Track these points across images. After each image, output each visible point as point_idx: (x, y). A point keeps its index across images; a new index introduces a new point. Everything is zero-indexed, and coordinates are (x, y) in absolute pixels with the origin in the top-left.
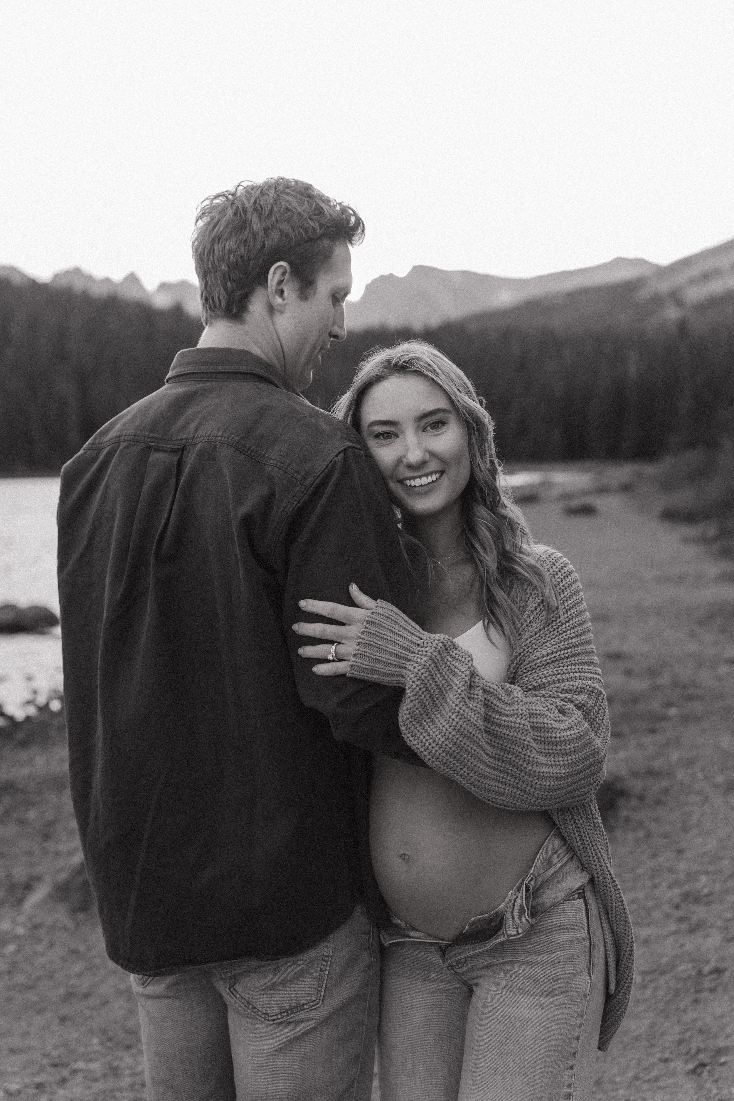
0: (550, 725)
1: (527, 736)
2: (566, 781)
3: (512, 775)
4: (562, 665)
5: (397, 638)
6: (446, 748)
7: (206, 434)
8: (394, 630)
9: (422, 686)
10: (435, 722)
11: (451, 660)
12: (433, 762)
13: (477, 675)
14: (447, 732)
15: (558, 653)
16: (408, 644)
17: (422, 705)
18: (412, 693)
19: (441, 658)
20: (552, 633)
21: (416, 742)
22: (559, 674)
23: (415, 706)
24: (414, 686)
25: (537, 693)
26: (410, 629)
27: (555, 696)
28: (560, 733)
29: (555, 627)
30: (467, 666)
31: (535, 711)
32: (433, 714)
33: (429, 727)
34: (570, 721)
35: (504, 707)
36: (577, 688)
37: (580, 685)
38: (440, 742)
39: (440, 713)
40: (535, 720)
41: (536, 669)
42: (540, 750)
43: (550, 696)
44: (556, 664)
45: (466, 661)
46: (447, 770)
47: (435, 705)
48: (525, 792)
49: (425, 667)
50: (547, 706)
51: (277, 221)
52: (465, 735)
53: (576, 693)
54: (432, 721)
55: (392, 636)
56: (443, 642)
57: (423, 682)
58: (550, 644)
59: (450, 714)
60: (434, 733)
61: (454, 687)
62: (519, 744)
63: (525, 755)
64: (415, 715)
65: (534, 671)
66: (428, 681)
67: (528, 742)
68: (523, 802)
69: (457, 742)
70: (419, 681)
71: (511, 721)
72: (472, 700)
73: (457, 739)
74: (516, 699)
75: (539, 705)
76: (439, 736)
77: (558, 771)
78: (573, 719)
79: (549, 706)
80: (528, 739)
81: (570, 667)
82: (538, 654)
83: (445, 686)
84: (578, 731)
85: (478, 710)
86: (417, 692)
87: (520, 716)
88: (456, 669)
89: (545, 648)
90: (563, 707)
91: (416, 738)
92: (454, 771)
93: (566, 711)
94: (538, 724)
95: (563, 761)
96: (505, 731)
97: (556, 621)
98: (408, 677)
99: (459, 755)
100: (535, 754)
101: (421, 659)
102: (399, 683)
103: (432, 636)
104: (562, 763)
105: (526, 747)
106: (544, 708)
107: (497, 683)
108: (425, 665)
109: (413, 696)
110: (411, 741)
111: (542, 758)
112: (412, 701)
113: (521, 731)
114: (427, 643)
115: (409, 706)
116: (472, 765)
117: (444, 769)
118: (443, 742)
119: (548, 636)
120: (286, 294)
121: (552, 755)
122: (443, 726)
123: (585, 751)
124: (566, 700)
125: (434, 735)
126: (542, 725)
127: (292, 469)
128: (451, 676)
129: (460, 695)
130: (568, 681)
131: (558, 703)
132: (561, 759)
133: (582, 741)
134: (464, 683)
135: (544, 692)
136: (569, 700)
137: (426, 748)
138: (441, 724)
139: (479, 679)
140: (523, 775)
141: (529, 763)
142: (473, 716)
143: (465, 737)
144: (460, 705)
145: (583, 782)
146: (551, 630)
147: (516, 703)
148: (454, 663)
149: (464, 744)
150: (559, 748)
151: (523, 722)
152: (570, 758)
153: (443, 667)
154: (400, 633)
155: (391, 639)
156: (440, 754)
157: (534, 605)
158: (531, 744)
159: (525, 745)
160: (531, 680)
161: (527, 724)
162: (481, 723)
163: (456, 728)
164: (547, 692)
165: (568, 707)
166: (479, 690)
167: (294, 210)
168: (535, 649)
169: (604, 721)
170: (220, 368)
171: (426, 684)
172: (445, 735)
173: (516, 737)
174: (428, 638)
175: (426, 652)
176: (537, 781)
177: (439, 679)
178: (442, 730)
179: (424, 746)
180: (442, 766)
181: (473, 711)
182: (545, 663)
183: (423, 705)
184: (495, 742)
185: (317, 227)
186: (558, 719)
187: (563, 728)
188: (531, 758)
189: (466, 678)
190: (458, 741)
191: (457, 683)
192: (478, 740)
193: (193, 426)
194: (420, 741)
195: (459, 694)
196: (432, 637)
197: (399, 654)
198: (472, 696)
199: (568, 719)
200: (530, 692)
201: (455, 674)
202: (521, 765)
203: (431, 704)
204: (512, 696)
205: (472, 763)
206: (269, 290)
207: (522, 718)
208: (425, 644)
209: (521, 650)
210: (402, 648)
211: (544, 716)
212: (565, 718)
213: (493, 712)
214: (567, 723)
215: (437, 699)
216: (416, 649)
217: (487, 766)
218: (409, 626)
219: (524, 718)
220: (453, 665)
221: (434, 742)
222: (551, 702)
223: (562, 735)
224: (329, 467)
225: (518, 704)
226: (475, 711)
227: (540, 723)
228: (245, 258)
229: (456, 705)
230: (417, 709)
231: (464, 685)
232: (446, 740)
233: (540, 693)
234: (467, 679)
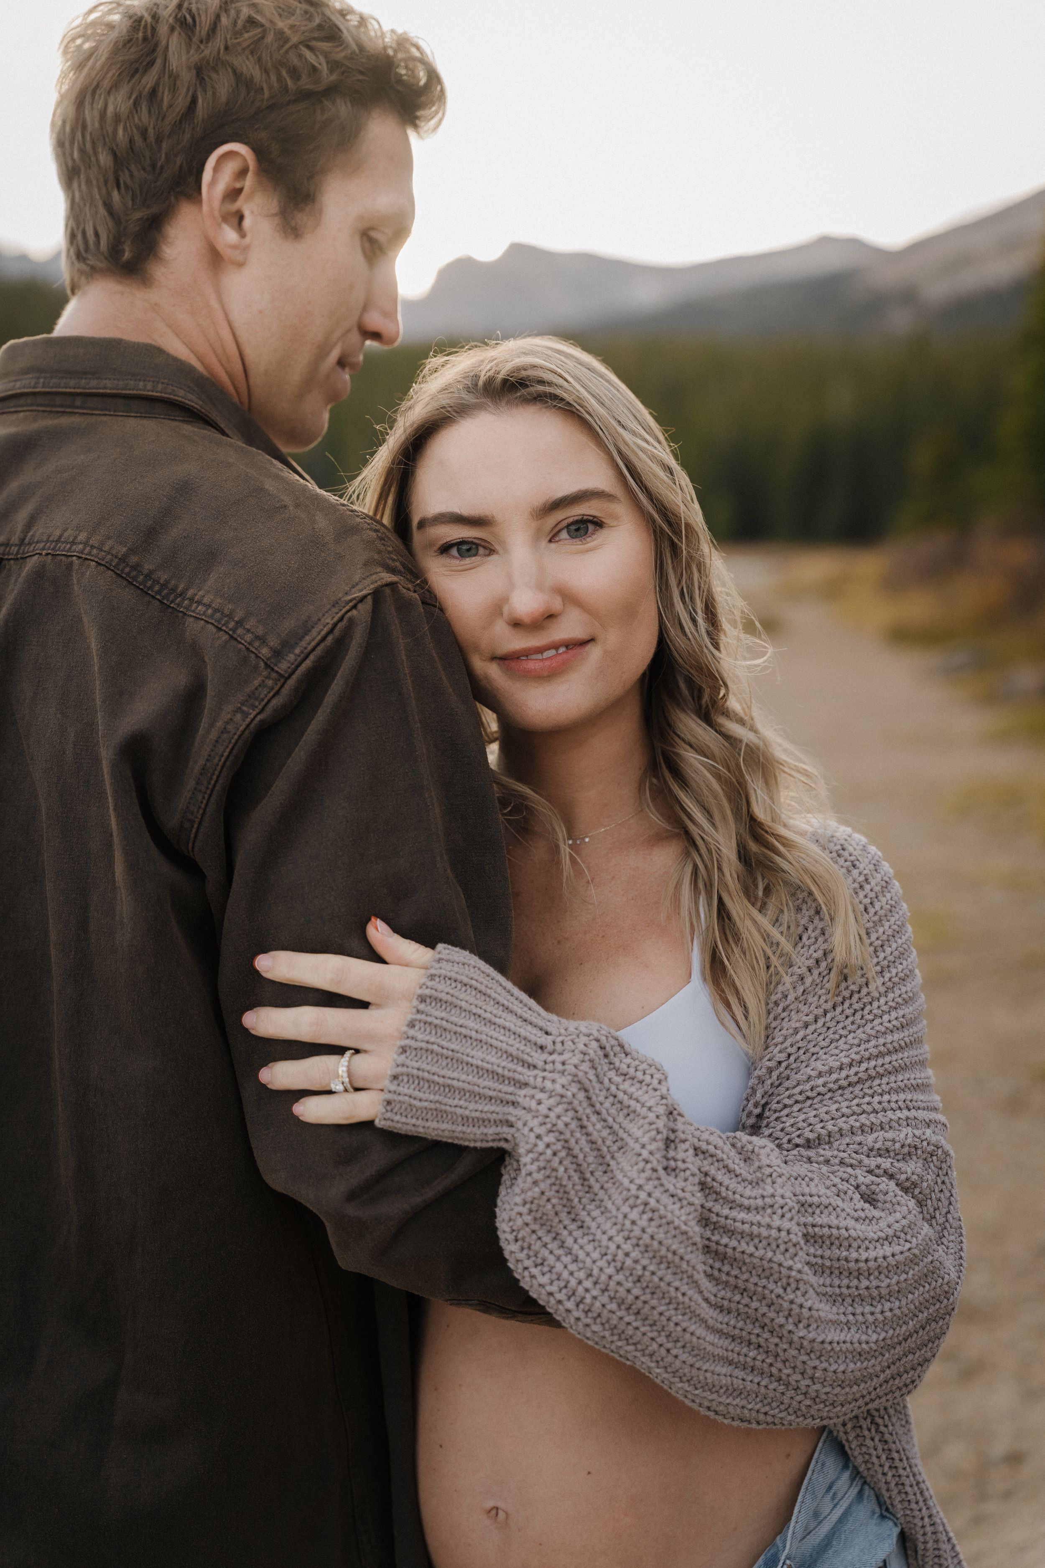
0: (843, 1231)
1: (796, 1259)
2: (880, 1358)
3: (759, 1346)
4: (870, 1092)
5: (492, 1033)
6: (616, 1292)
7: (49, 536)
8: (484, 1015)
9: (559, 1146)
10: (589, 1228)
11: (618, 1079)
12: (587, 1325)
13: (680, 1114)
14: (620, 1252)
15: (864, 1066)
16: (518, 1045)
17: (558, 1192)
18: (536, 1164)
19: (597, 1076)
20: (851, 1019)
21: (544, 1280)
22: (864, 1112)
23: (543, 1193)
24: (541, 1146)
25: (811, 1153)
26: (519, 1011)
27: (854, 1162)
28: (867, 1248)
29: (856, 1006)
30: (658, 1093)
31: (808, 1198)
32: (584, 1209)
33: (575, 1241)
34: (891, 1219)
35: (740, 1188)
36: (903, 1146)
37: (909, 1141)
38: (604, 1278)
39: (600, 1207)
40: (810, 1220)
41: (813, 1098)
42: (822, 1290)
43: (842, 1163)
44: (857, 1090)
45: (655, 1082)
46: (619, 1344)
47: (587, 1189)
48: (787, 1385)
49: (564, 1100)
50: (834, 1186)
51: (227, 48)
52: (662, 1257)
53: (900, 1157)
54: (582, 1227)
55: (480, 1030)
56: (598, 1040)
57: (562, 1137)
58: (845, 1043)
59: (625, 1209)
60: (588, 1254)
61: (631, 1142)
62: (776, 1276)
63: (792, 1302)
64: (543, 1214)
65: (809, 1102)
66: (572, 1132)
67: (799, 1272)
68: (783, 1407)
69: (643, 1275)
70: (551, 1134)
71: (759, 1223)
72: (673, 1174)
73: (644, 1268)
74: (768, 1171)
75: (816, 1181)
76: (601, 1263)
77: (864, 1338)
78: (898, 1216)
79: (840, 1186)
80: (799, 1266)
81: (886, 1097)
82: (819, 1065)
83: (608, 1143)
84: (908, 1245)
85: (688, 1195)
86: (549, 1161)
87: (780, 1211)
88: (632, 1103)
89: (837, 1051)
90: (873, 1187)
91: (546, 1269)
92: (635, 1344)
93: (881, 1197)
94: (817, 1229)
95: (872, 1314)
96: (743, 1246)
97: (859, 992)
98: (525, 1125)
99: (647, 1307)
100: (812, 1300)
101: (553, 1081)
102: (500, 1140)
103: (572, 1025)
104: (871, 1319)
105: (794, 1286)
106: (828, 1188)
107: (718, 1132)
108: (562, 1096)
109: (540, 1169)
110: (533, 1277)
111: (827, 1308)
112: (535, 1183)
113: (782, 1248)
114: (563, 1043)
115: (530, 1194)
116: (679, 1329)
117: (612, 1342)
118: (610, 1277)
119: (841, 1025)
120: (247, 223)
121: (849, 1300)
122: (610, 1239)
123: (921, 1289)
124: (877, 1171)
125: (588, 1261)
126: (826, 1230)
127: (248, 631)
128: (620, 1119)
129: (647, 1162)
130: (882, 1129)
131: (861, 1179)
132: (868, 1309)
133: (917, 1268)
134: (654, 1133)
135: (828, 1154)
136: (885, 1172)
137: (570, 1293)
138: (604, 1233)
139: (684, 1123)
140: (785, 1346)
141: (800, 1322)
142: (677, 1213)
143: (661, 1263)
144: (649, 1187)
145: (910, 1357)
146: (849, 1012)
147: (769, 1180)
148: (626, 1086)
149: (661, 1279)
150: (865, 1283)
151: (786, 1225)
152: (888, 1305)
153: (601, 1099)
154: (497, 1020)
155: (479, 1036)
156: (603, 1306)
157: (815, 955)
158: (805, 1277)
159: (792, 1280)
160: (801, 1125)
161: (795, 1229)
162: (695, 1229)
163: (641, 1242)
164: (836, 1153)
165: (882, 1186)
166: (687, 1151)
167: (267, 25)
168: (813, 1054)
169: (949, 1216)
170: (92, 385)
171: (566, 1141)
172: (614, 1260)
173: (770, 1261)
174: (563, 1031)
175: (563, 1064)
176: (817, 1363)
177: (596, 1128)
178: (608, 1248)
179: (566, 1287)
180: (607, 1334)
181: (676, 1199)
182: (835, 1087)
183: (562, 1191)
184: (720, 1270)
185: (324, 68)
186: (862, 1215)
187: (876, 1238)
188: (805, 1311)
189: (658, 1121)
190: (647, 1274)
191: (638, 1133)
192: (690, 1269)
193: (22, 516)
194: (554, 1277)
195: (644, 1160)
196: (572, 1029)
197: (500, 1071)
198: (672, 1163)
199: (883, 1214)
200: (795, 1152)
201: (630, 1113)
202: (781, 1326)
203: (579, 1187)
204: (757, 1164)
205: (677, 1324)
206: (205, 207)
207: (783, 1216)
208: (559, 1046)
209: (782, 1057)
210: (505, 1056)
211: (831, 1208)
212: (877, 1213)
213: (716, 1200)
214: (883, 1224)
215: (592, 1173)
216: (538, 1058)
217: (708, 1327)
218: (516, 1002)
219: (788, 1216)
220: (625, 1092)
221: (590, 1275)
222: (845, 1176)
223: (872, 1254)
224: (337, 632)
225: (774, 1183)
226: (680, 1200)
227: (821, 1226)
228: (151, 132)
229: (640, 1187)
230: (548, 1200)
231: (654, 1140)
232: (618, 1271)
233: (817, 1154)
234: (660, 1124)
